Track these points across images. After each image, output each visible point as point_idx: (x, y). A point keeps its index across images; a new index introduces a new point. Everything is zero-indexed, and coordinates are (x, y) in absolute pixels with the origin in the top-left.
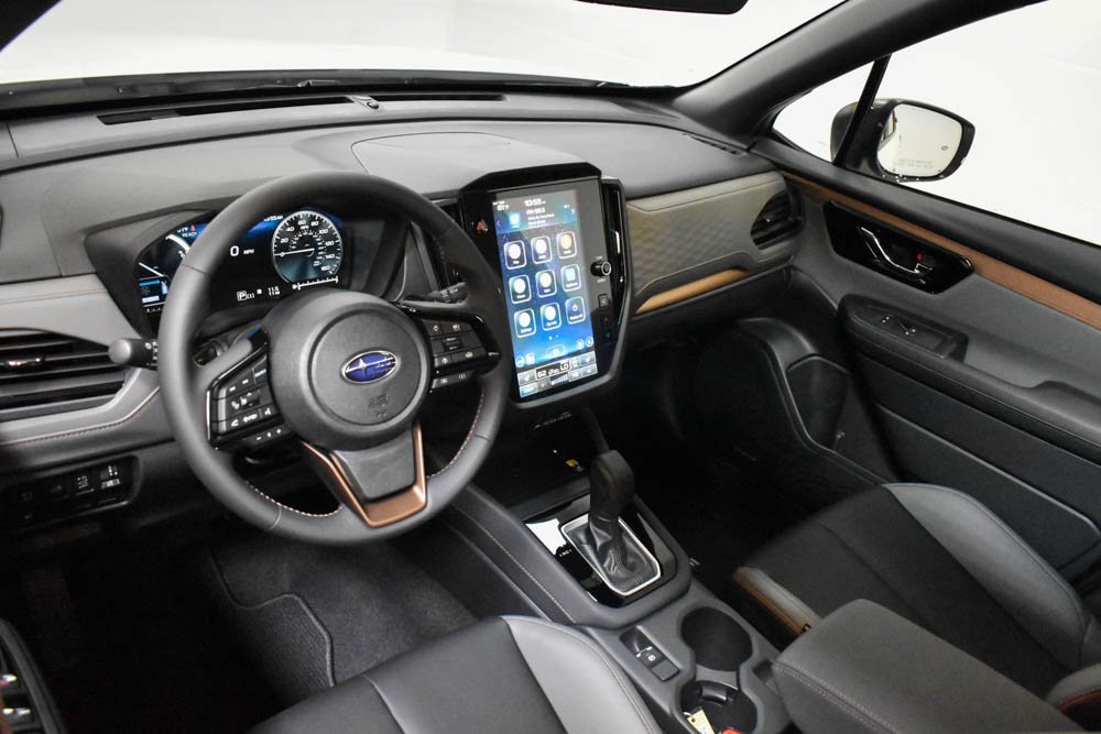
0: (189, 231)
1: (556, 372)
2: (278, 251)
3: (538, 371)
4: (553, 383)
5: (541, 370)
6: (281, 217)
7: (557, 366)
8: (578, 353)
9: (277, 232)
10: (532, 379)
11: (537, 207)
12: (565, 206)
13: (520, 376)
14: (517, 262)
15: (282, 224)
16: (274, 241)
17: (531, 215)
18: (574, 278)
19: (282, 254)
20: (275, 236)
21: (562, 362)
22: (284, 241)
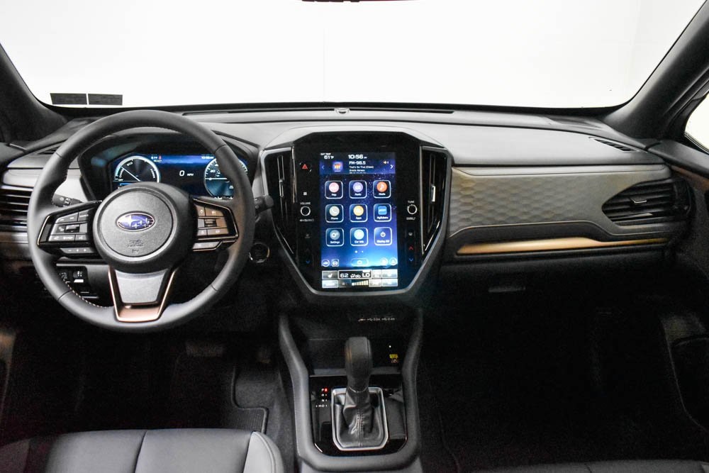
0: (158, 159)
1: (358, 277)
2: (208, 176)
3: (340, 273)
4: (353, 284)
5: (344, 272)
6: (213, 158)
7: (360, 273)
8: (381, 268)
9: (209, 166)
10: (335, 277)
11: (359, 160)
12: (385, 162)
13: (324, 273)
14: (335, 195)
15: (212, 162)
16: (206, 170)
17: (352, 165)
18: (386, 213)
19: (210, 179)
20: (207, 168)
21: (364, 271)
22: (212, 171)
